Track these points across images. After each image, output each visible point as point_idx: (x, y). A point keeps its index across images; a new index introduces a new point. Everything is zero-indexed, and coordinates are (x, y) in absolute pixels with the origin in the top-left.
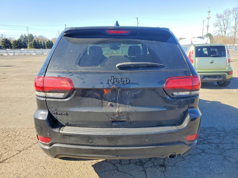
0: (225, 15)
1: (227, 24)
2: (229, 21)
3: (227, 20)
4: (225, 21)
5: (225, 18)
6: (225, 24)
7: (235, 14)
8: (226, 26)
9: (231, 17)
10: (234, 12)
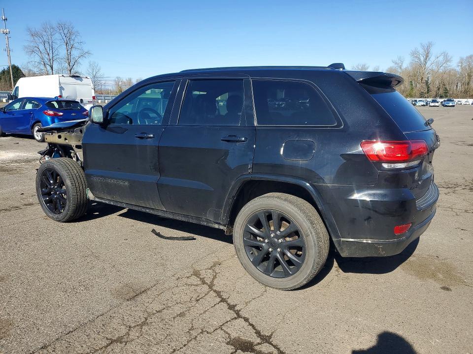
0: (45, 33)
1: (51, 51)
2: (55, 46)
3: (50, 43)
4: (47, 45)
5: (45, 38)
6: (49, 52)
7: (63, 35)
8: (51, 55)
9: (56, 39)
10: (61, 31)
